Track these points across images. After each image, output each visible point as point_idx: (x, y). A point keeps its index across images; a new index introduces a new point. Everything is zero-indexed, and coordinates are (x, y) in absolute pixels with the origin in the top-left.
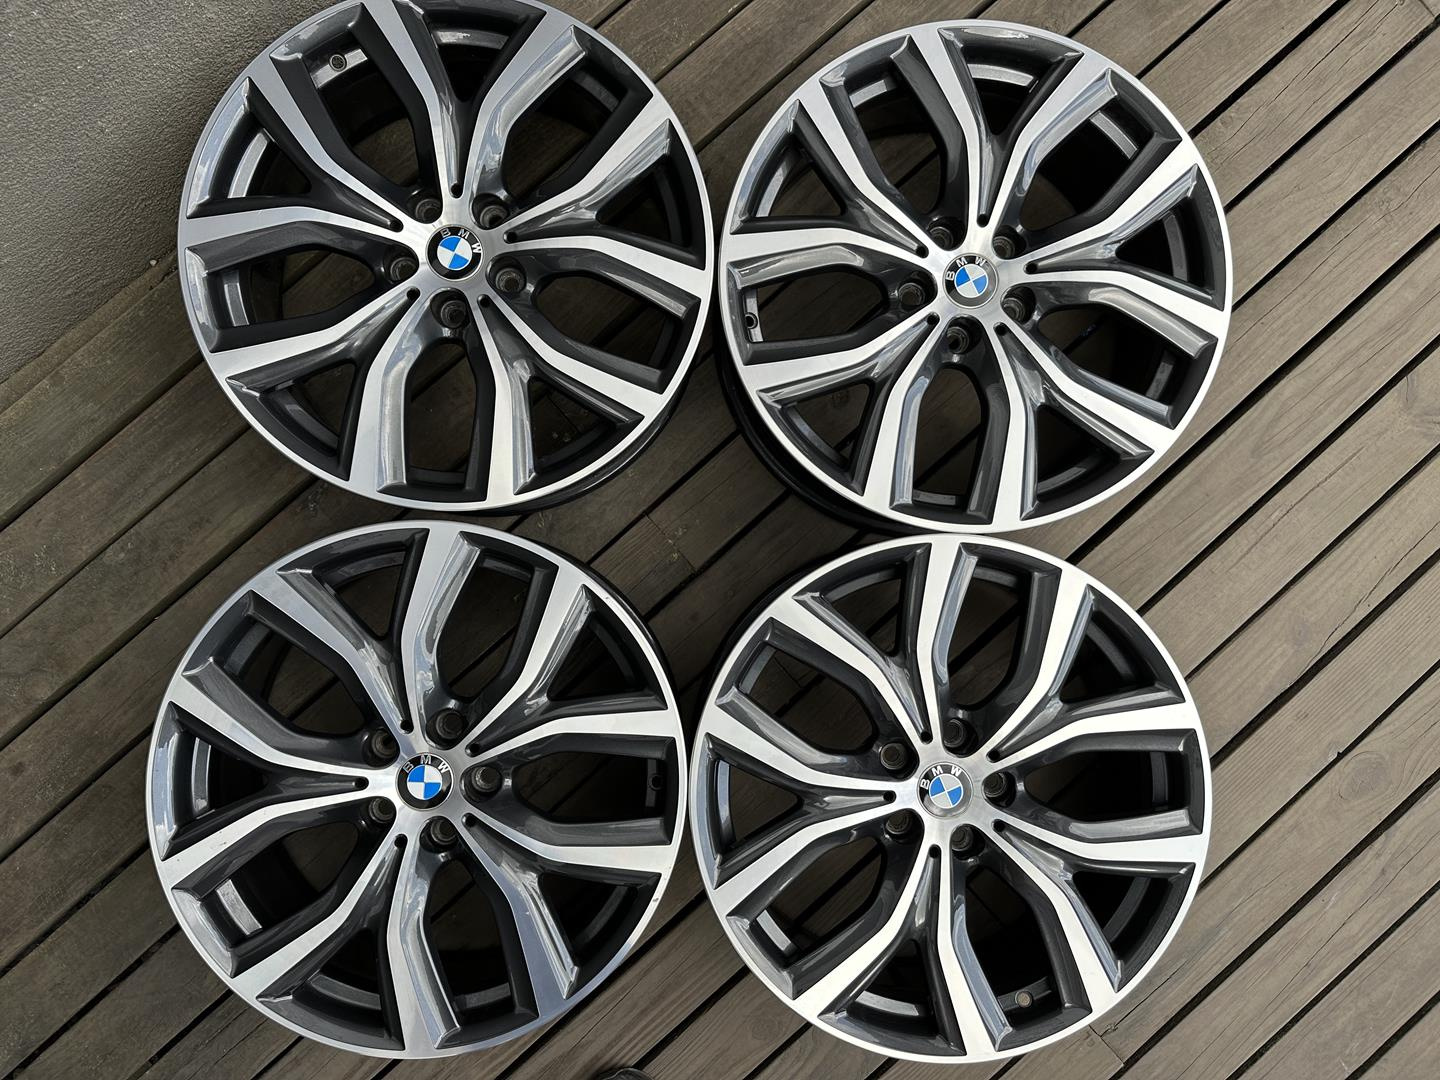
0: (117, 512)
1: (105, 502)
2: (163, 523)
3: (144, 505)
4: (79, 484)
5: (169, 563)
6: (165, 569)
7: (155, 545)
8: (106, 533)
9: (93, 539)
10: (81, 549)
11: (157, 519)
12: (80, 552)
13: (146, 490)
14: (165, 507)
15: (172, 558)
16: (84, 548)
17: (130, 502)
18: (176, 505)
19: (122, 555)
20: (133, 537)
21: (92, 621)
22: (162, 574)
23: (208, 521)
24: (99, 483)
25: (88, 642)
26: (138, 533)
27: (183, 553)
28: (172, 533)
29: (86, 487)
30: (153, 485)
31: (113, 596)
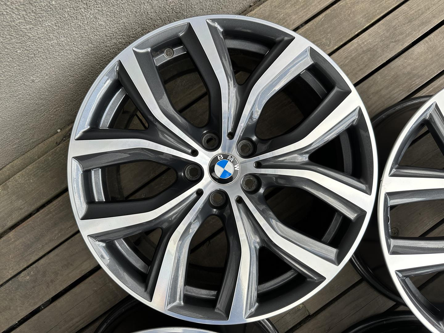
0: (28, 255)
1: (22, 250)
2: (49, 263)
3: (41, 254)
4: (11, 240)
5: (50, 284)
6: (48, 287)
7: (44, 274)
8: (21, 265)
9: (15, 268)
10: (8, 272)
11: (47, 261)
12: (8, 273)
13: (43, 246)
14: (52, 255)
15: (52, 281)
16: (10, 272)
17: (34, 251)
18: (57, 255)
19: (28, 277)
20: (34, 269)
21: (10, 309)
22: (46, 289)
23: (71, 265)
24: (21, 240)
25: (7, 319)
26: (36, 267)
27: (58, 279)
28: (53, 269)
29: (15, 241)
30: (46, 244)
31: (21, 297)
